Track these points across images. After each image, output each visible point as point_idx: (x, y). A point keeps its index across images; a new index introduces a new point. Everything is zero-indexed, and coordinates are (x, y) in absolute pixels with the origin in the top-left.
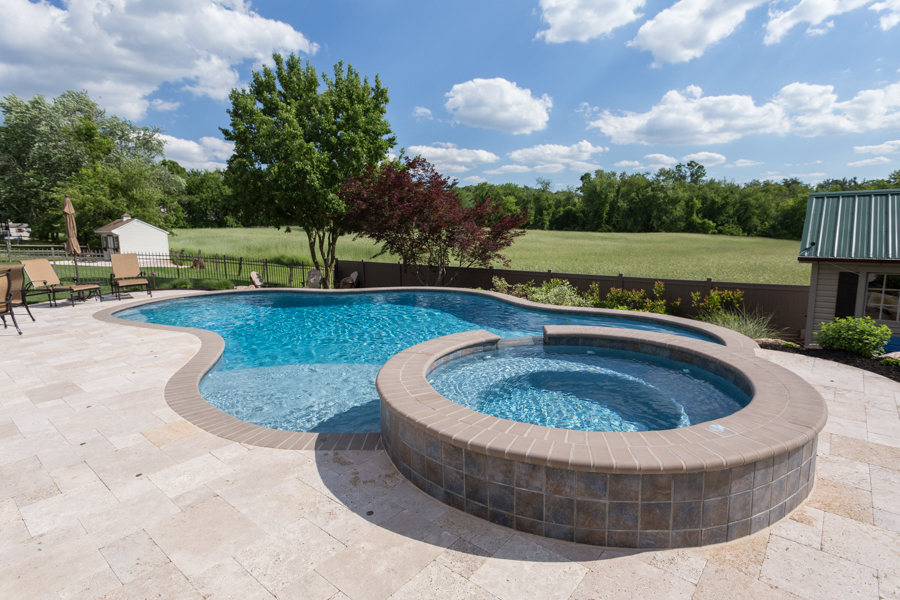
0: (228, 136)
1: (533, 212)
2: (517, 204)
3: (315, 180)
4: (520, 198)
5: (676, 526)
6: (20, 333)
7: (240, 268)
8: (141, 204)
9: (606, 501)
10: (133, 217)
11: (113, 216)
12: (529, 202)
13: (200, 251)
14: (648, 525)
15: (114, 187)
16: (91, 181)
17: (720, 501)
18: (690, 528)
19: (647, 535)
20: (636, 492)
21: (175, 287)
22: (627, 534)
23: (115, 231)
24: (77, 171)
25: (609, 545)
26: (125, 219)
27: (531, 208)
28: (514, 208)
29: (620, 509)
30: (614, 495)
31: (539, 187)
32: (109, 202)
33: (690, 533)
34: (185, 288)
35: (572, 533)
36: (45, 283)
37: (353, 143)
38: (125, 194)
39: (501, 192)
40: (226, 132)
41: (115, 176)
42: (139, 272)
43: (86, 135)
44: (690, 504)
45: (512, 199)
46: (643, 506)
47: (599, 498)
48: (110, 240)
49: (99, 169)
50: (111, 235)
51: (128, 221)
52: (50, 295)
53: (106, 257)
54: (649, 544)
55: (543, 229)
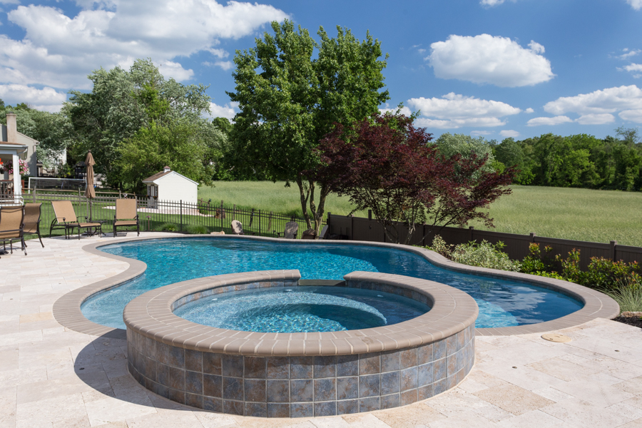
0: (234, 97)
1: (613, 169)
2: (591, 159)
3: (300, 138)
4: (597, 151)
5: (226, 396)
6: (26, 254)
7: (251, 219)
8: (184, 158)
9: (183, 369)
10: (171, 170)
11: (158, 168)
12: (607, 157)
13: (222, 202)
14: (209, 392)
15: (163, 144)
16: (147, 138)
17: (259, 382)
18: (236, 399)
19: (208, 399)
20: (200, 365)
21: (164, 230)
22: (197, 396)
23: (155, 182)
24: (137, 130)
25: (187, 404)
26: (166, 171)
27: (612, 164)
28: (586, 163)
29: (191, 376)
30: (188, 366)
31: (622, 138)
32: (158, 156)
33: (236, 403)
34: (171, 231)
35: (168, 392)
36: (64, 220)
37: (339, 102)
38: (171, 150)
39: (570, 145)
40: (232, 95)
41: (165, 133)
42: (135, 215)
43: (147, 98)
44: (235, 380)
45: (584, 153)
46: (205, 376)
47: (180, 367)
48: (153, 188)
49: (154, 127)
50: (153, 185)
51: (168, 172)
52: (69, 230)
53: (149, 204)
54: (209, 407)
55: (625, 190)
